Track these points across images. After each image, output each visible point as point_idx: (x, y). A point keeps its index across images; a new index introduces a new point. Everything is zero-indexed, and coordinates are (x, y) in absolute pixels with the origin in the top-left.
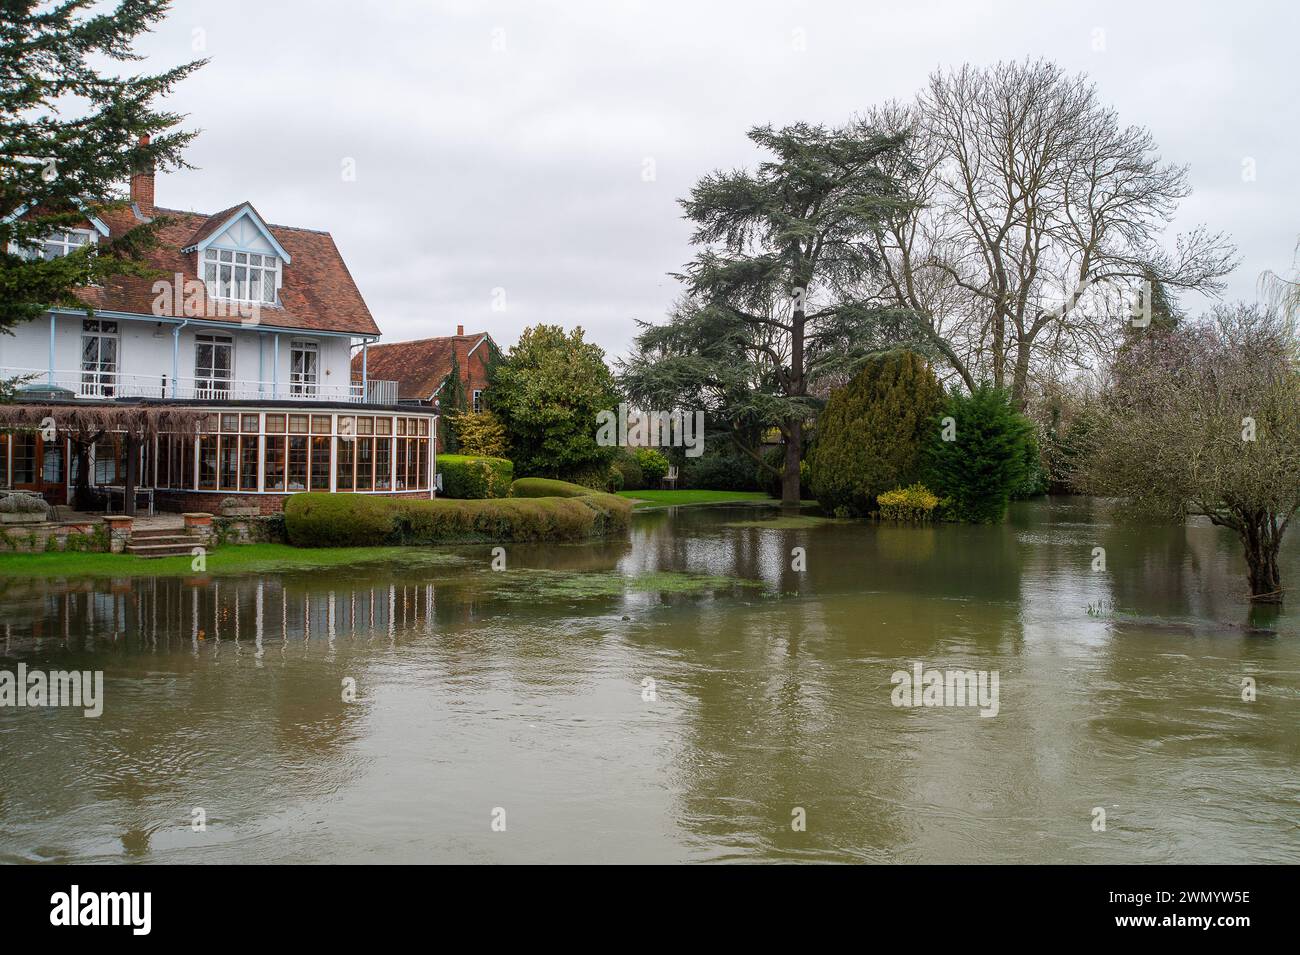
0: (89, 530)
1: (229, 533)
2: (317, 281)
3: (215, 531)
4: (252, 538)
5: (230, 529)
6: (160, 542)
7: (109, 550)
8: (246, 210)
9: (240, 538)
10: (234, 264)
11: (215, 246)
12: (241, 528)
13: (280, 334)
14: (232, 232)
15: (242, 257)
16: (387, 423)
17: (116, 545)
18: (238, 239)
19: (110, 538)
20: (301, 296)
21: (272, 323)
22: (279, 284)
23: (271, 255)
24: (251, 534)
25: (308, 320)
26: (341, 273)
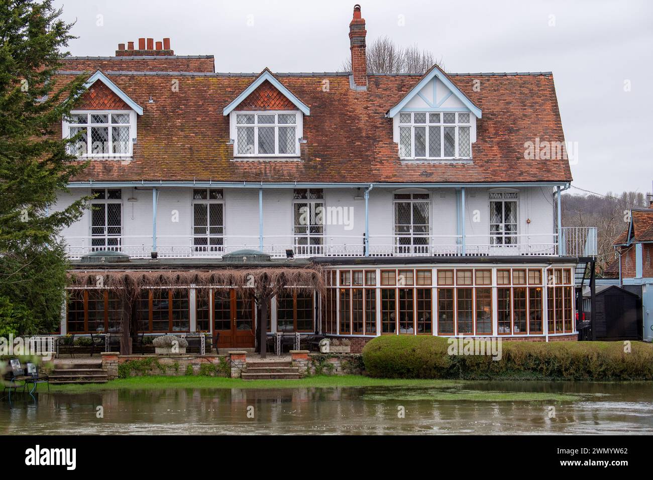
0: (216, 361)
1: (325, 366)
2: (518, 131)
3: (313, 364)
4: (345, 371)
5: (325, 363)
6: (267, 371)
7: (230, 376)
8: (436, 72)
9: (334, 370)
10: (427, 124)
11: (407, 110)
12: (335, 363)
13: (466, 189)
14: (424, 94)
15: (435, 116)
16: (537, 274)
17: (234, 372)
18: (431, 100)
19: (230, 367)
20: (495, 148)
21: (455, 180)
22: (473, 138)
23: (464, 111)
24: (343, 368)
25: (495, 173)
26: (552, 117)
